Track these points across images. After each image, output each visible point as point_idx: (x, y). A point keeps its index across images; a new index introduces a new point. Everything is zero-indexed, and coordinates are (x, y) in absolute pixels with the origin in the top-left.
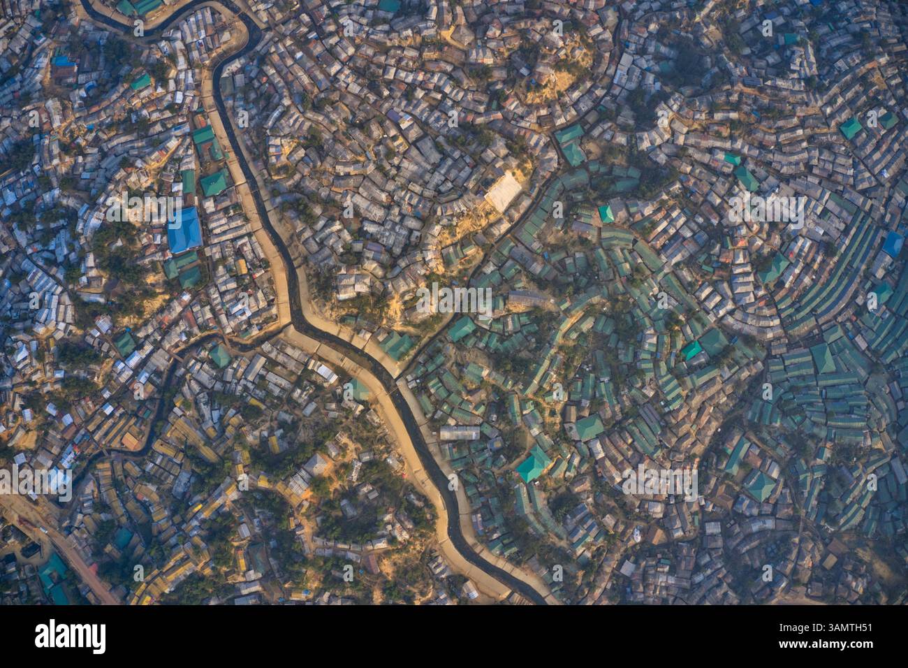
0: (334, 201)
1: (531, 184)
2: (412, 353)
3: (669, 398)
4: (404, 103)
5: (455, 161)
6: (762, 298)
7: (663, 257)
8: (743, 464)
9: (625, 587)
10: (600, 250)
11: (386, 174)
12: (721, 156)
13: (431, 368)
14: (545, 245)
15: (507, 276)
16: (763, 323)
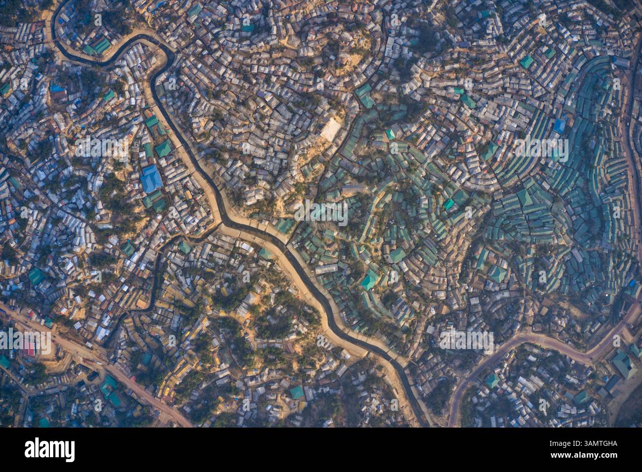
0: (235, 149)
1: (346, 123)
2: (293, 228)
3: (439, 232)
4: (266, 86)
5: (301, 116)
6: (485, 169)
7: (426, 154)
8: (486, 263)
9: (430, 340)
10: (390, 156)
11: (262, 130)
12: (452, 90)
13: (305, 236)
14: (359, 156)
15: (339, 178)
16: (487, 183)
